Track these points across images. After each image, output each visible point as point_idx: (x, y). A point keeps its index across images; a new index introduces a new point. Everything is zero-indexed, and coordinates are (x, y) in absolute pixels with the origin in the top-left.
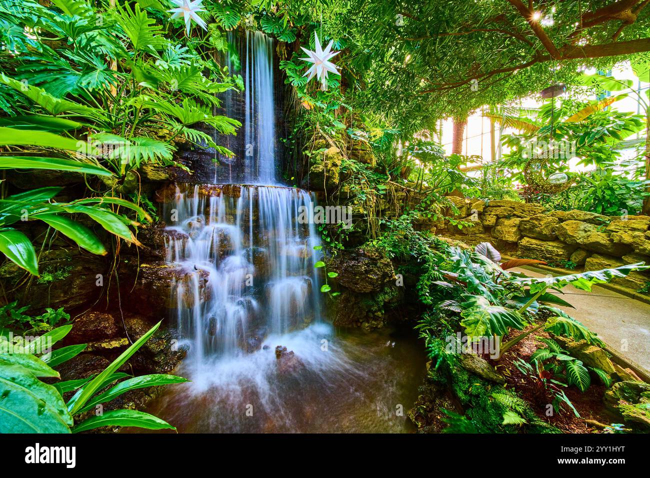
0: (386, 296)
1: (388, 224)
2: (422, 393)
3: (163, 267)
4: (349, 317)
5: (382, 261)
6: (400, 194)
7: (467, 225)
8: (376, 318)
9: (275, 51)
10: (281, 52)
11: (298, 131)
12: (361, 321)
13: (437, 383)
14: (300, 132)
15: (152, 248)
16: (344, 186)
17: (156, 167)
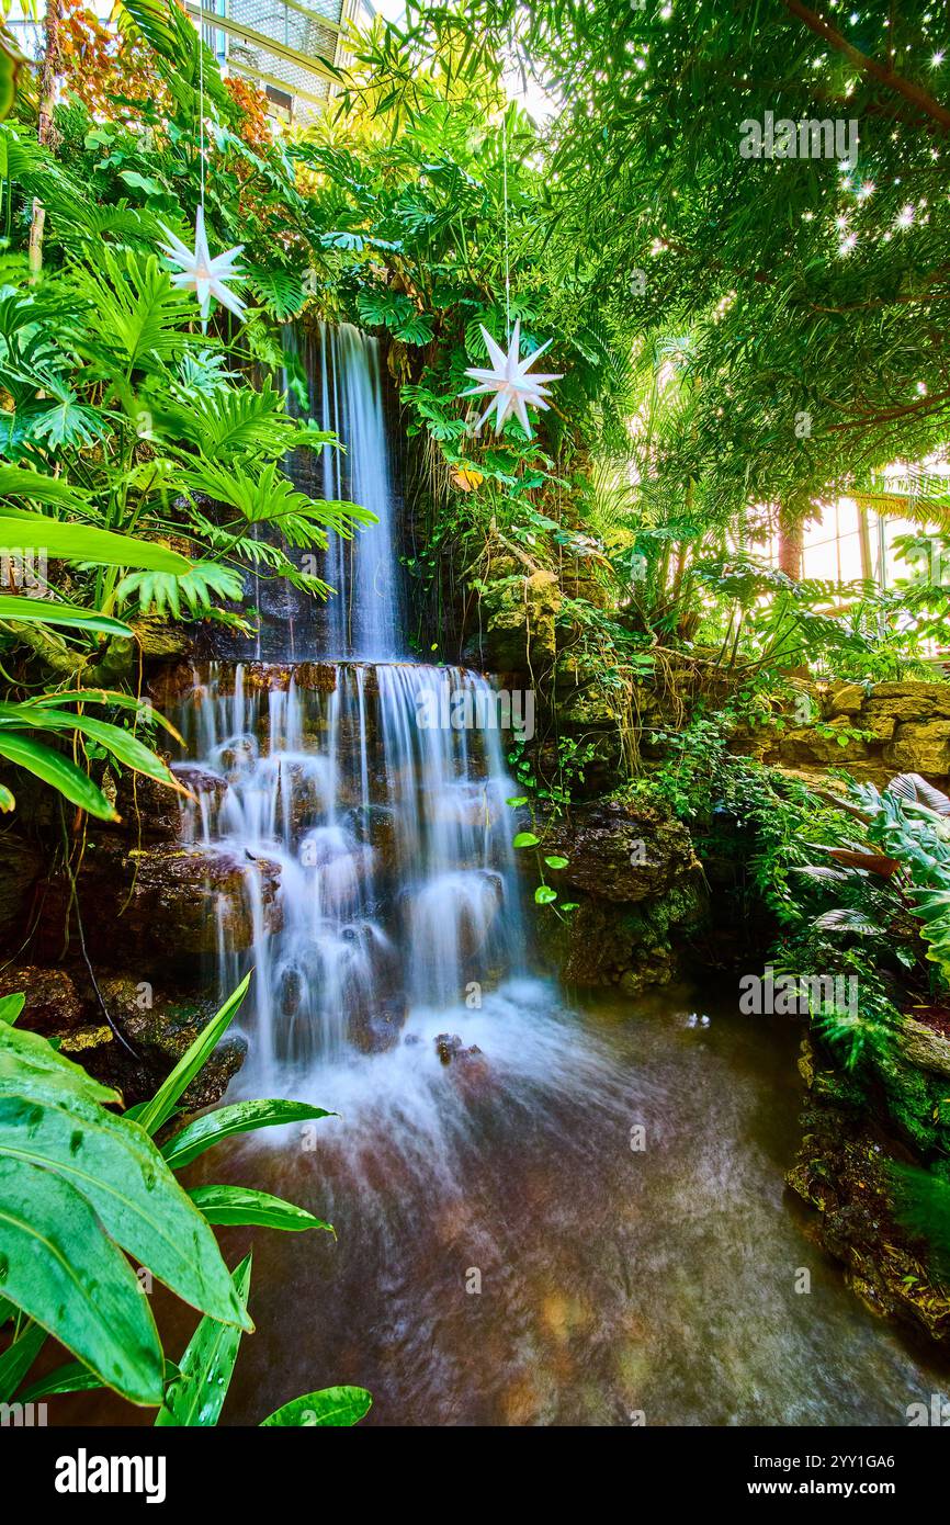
0: (673, 908)
1: (674, 740)
2: (811, 1129)
3: (177, 855)
4: (595, 960)
5: (667, 826)
6: (682, 674)
7: (858, 737)
8: (655, 962)
9: (383, 365)
10: (397, 367)
11: (441, 541)
12: (621, 969)
13: (841, 1105)
14: (449, 543)
15: (148, 812)
16: (563, 658)
17: (158, 625)
